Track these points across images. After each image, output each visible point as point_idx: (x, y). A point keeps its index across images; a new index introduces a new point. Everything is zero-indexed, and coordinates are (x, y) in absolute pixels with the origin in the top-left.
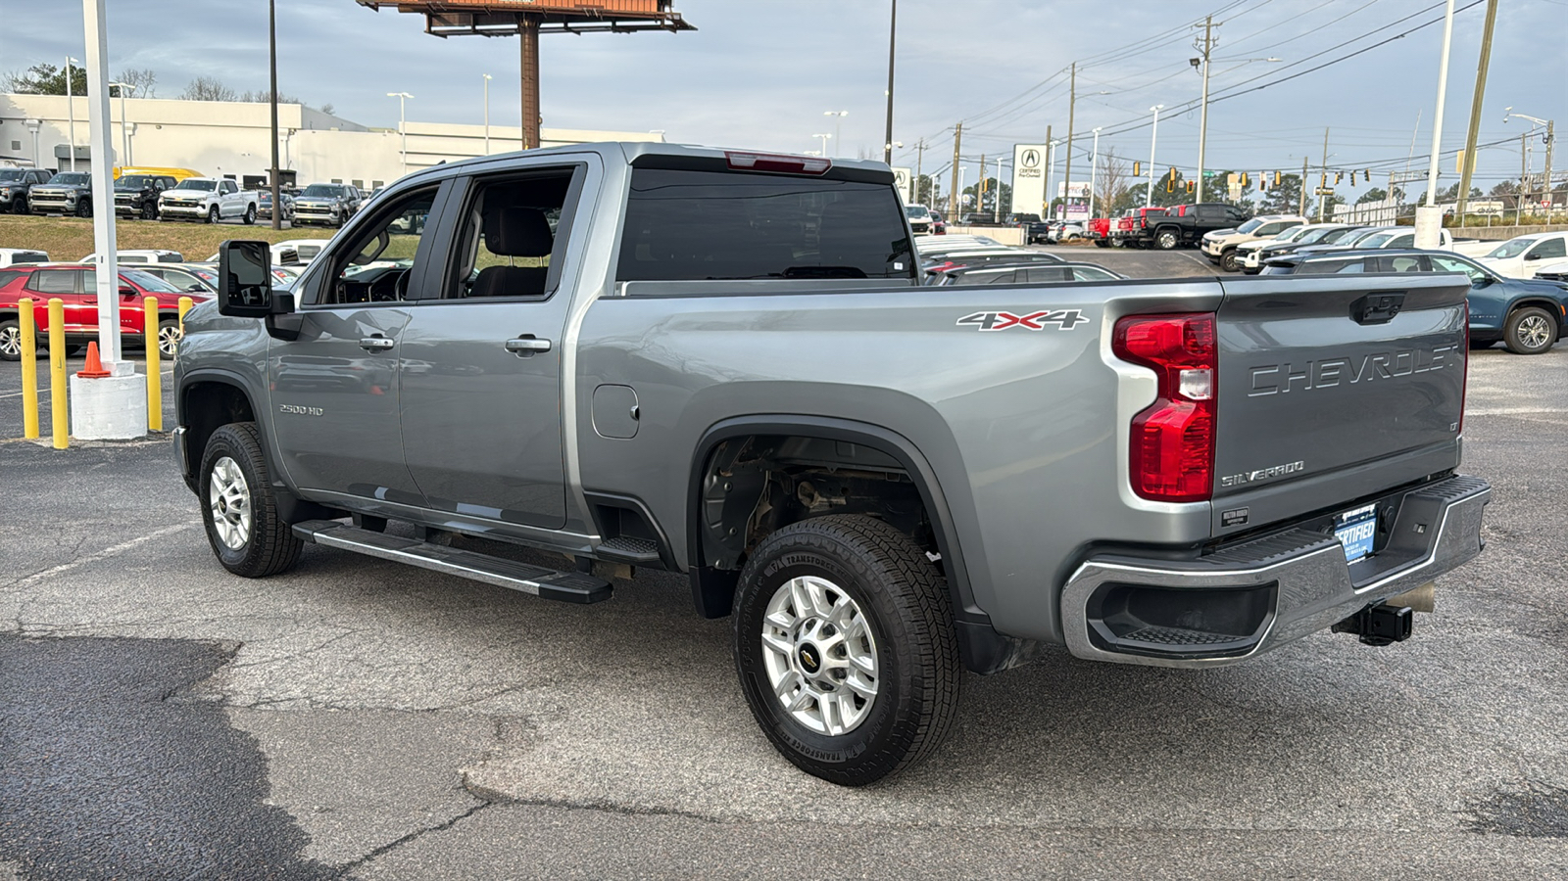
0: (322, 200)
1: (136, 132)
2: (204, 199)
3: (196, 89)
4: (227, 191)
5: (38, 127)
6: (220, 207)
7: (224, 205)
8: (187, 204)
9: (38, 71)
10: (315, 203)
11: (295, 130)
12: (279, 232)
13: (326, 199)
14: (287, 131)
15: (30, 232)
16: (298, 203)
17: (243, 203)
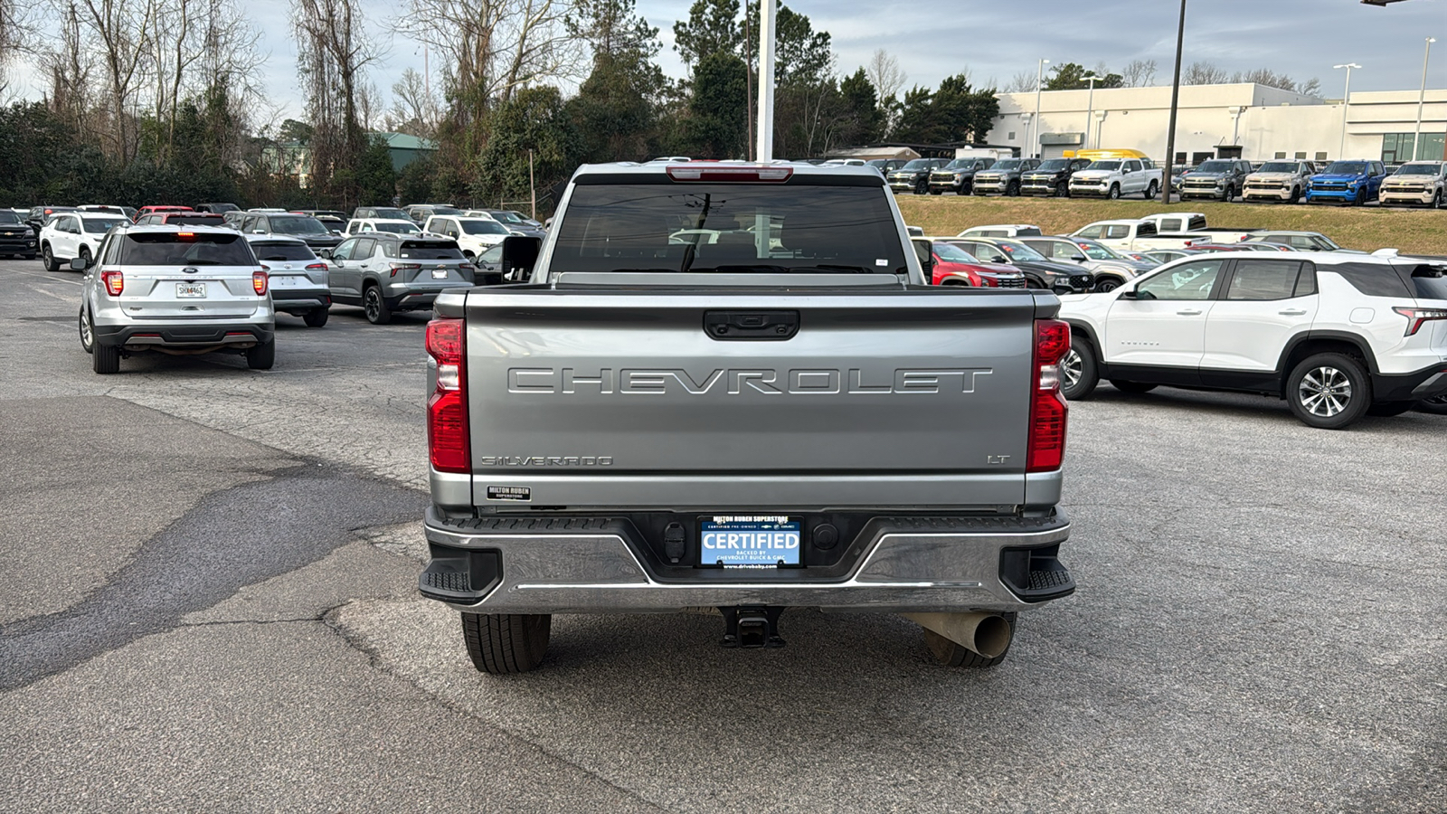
0: (1210, 176)
1: (1106, 118)
2: (1107, 178)
3: (1192, 74)
4: (1129, 170)
5: (1030, 119)
6: (1121, 184)
7: (1125, 183)
8: (1093, 183)
9: (1056, 70)
10: (1202, 179)
11: (1246, 107)
12: (1167, 206)
13: (1215, 174)
14: (1238, 109)
15: (967, 209)
16: (1188, 178)
17: (1145, 180)
